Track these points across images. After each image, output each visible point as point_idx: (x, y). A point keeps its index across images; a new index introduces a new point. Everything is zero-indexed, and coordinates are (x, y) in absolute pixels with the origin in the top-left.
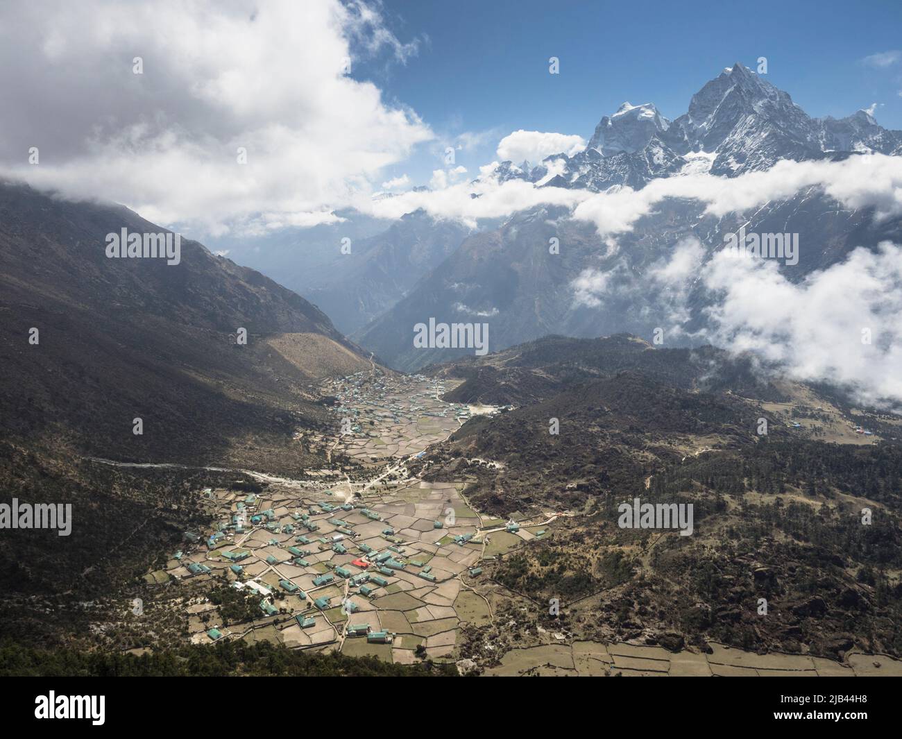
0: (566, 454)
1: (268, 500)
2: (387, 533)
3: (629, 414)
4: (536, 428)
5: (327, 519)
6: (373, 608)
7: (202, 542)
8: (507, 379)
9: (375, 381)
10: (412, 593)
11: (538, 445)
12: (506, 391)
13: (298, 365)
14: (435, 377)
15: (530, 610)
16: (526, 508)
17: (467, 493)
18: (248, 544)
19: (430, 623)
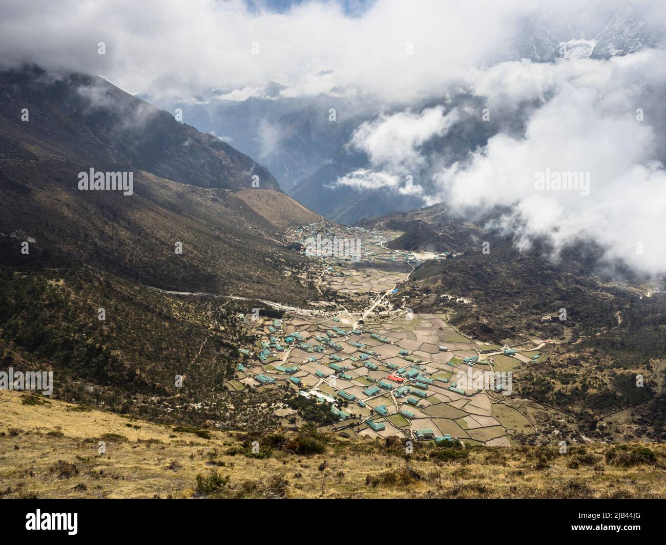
0: (528, 292)
1: (291, 325)
2: (403, 354)
3: (574, 260)
4: (494, 270)
5: (345, 342)
6: (425, 416)
7: (256, 357)
8: (443, 230)
9: (327, 231)
10: (450, 404)
11: (501, 284)
12: (443, 240)
13: (265, 217)
14: (374, 229)
15: (569, 422)
16: (514, 336)
17: (453, 322)
18: (291, 360)
19: (481, 430)
